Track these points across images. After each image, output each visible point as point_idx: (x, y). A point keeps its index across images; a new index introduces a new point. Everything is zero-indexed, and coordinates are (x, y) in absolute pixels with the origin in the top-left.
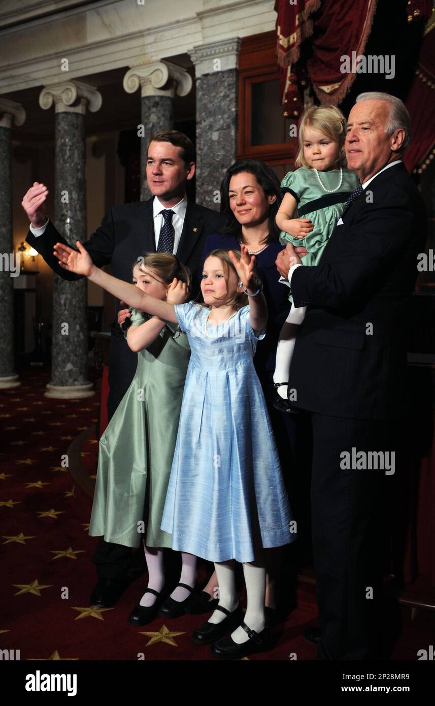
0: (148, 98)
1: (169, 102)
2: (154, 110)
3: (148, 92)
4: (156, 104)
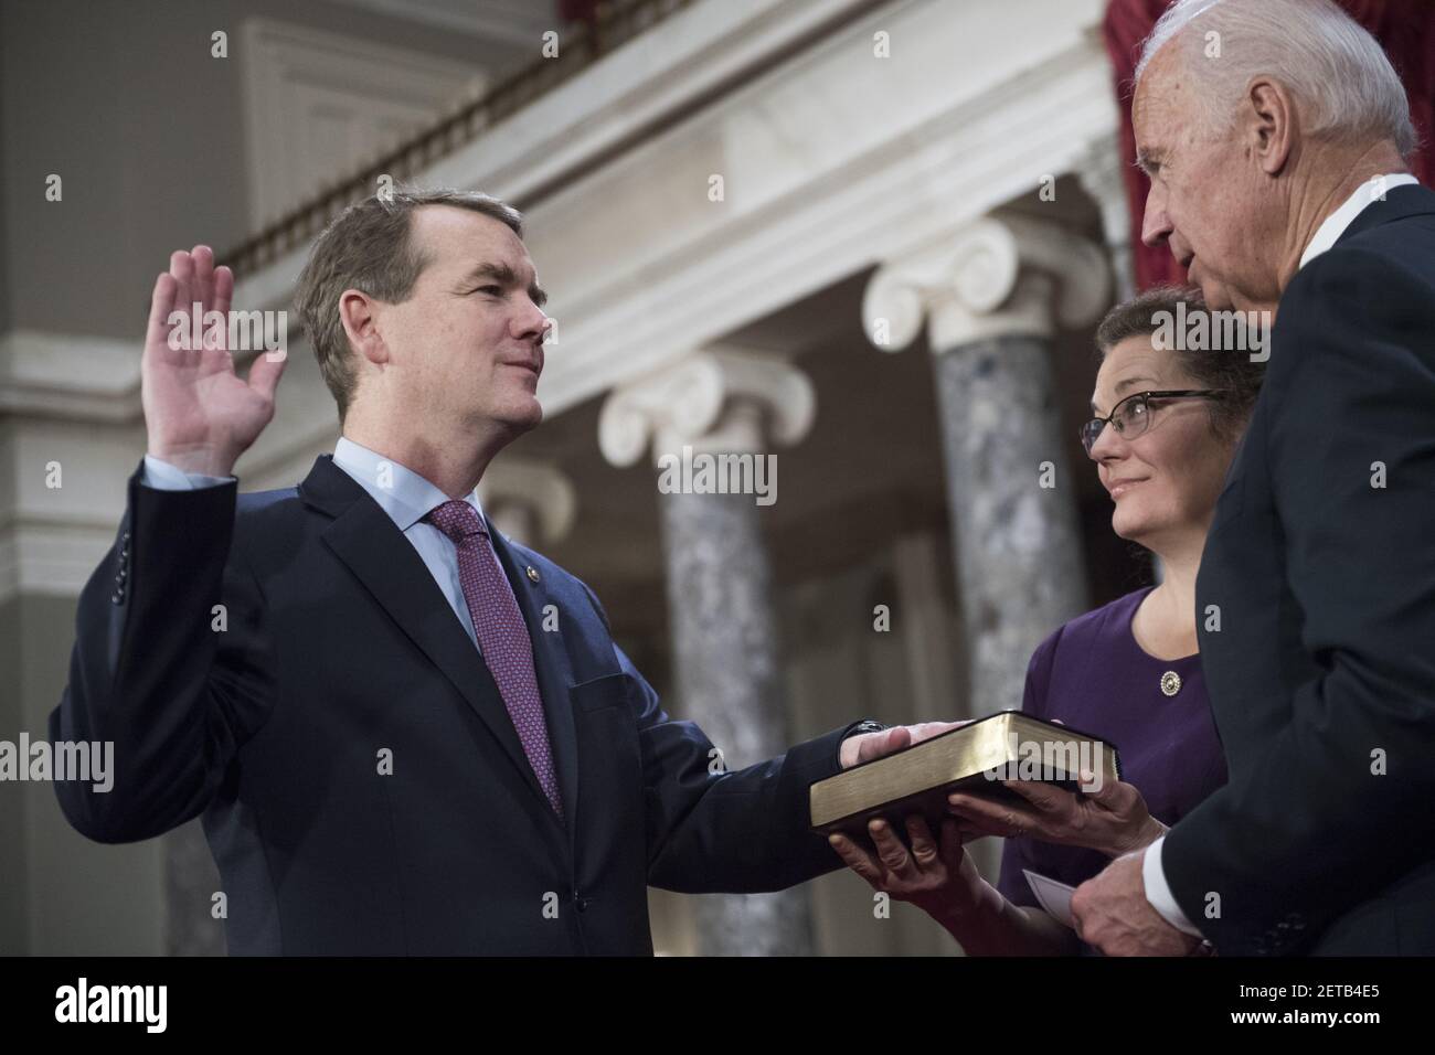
0: (957, 351)
1: (1032, 353)
2: (981, 386)
3: (952, 331)
4: (986, 367)
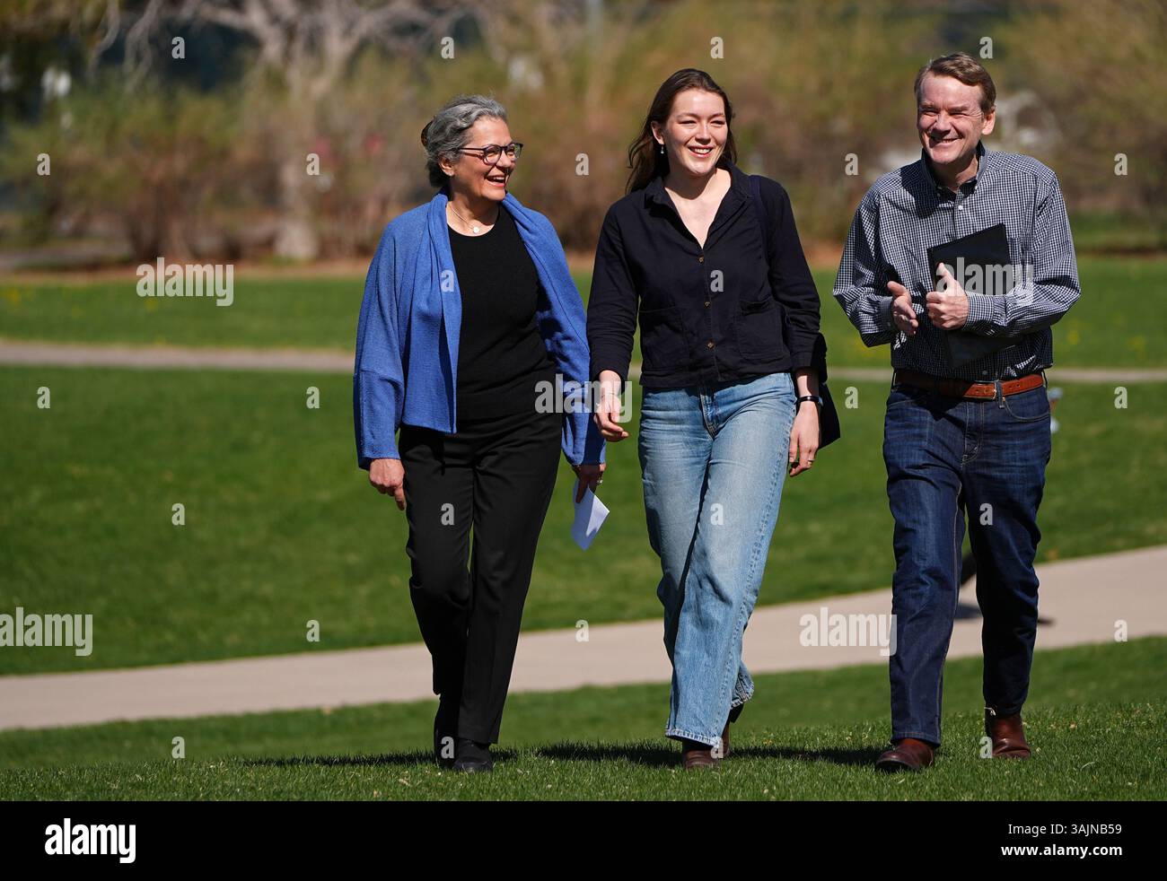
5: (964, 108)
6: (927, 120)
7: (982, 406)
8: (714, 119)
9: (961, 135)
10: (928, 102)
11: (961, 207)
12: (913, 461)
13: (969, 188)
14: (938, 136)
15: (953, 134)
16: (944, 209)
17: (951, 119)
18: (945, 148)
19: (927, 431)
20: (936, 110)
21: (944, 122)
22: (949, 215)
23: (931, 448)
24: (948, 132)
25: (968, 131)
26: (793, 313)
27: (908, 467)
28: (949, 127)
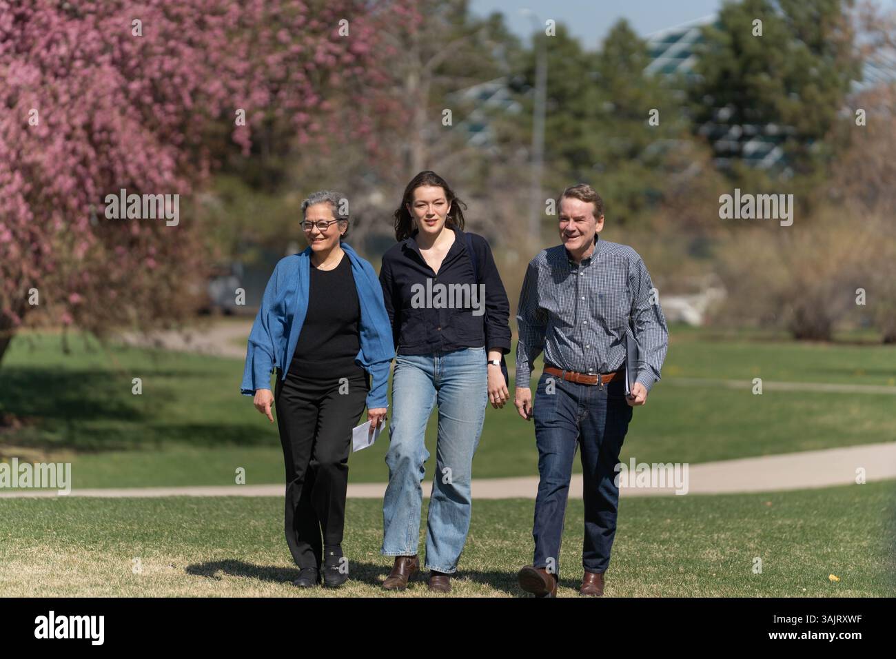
5: (583, 217)
6: (563, 224)
7: (589, 388)
8: (438, 202)
9: (582, 233)
10: (562, 214)
11: (582, 274)
12: (548, 419)
13: (587, 262)
14: (569, 235)
15: (577, 233)
16: (573, 273)
17: (576, 224)
18: (573, 241)
19: (557, 401)
20: (567, 219)
21: (572, 226)
22: (575, 277)
23: (559, 411)
24: (574, 231)
25: (586, 232)
26: (493, 312)
27: (546, 422)
28: (575, 229)
